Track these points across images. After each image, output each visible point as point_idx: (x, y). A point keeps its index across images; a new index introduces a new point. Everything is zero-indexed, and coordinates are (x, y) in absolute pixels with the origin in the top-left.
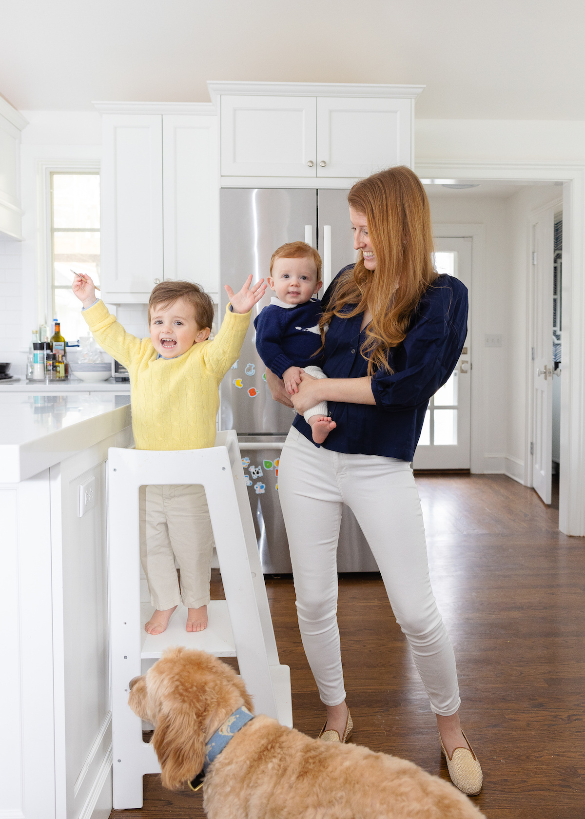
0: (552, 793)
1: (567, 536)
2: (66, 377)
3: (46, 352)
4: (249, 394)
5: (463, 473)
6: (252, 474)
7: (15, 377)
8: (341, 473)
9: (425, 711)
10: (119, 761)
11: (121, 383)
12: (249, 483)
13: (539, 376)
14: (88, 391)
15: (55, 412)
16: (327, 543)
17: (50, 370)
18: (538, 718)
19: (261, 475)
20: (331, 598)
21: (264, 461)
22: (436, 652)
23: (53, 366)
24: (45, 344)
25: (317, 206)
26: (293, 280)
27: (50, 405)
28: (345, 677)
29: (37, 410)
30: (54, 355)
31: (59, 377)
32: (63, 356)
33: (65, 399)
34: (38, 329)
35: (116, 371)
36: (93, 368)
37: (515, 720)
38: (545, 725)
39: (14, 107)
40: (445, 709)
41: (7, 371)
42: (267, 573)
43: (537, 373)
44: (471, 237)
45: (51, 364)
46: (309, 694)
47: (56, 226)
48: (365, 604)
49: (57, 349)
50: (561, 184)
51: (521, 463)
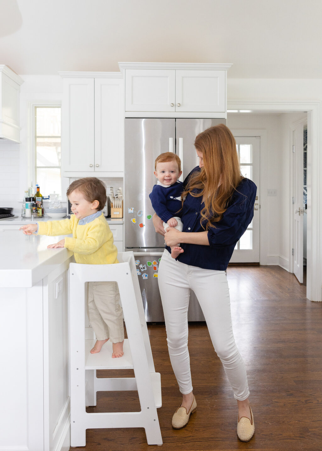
0: (295, 441)
1: (311, 301)
2: (43, 216)
3: (32, 202)
4: (139, 226)
5: (255, 265)
6: (141, 269)
7: (16, 215)
8: (190, 274)
10: (74, 422)
12: (139, 273)
13: (296, 213)
16: (182, 309)
17: (34, 212)
18: (289, 402)
19: (146, 269)
20: (184, 337)
21: (147, 262)
22: (235, 368)
24: (32, 198)
25: (176, 127)
26: (167, 173)
28: (192, 379)
30: (37, 204)
31: (39, 216)
32: (41, 204)
34: (28, 190)
35: (69, 213)
37: (278, 402)
38: (294, 405)
39: (17, 74)
40: (241, 397)
41: (12, 212)
42: (149, 321)
44: (259, 137)
45: (35, 209)
47: (38, 135)
48: (201, 339)
49: (38, 201)
50: (306, 112)
51: (287, 260)
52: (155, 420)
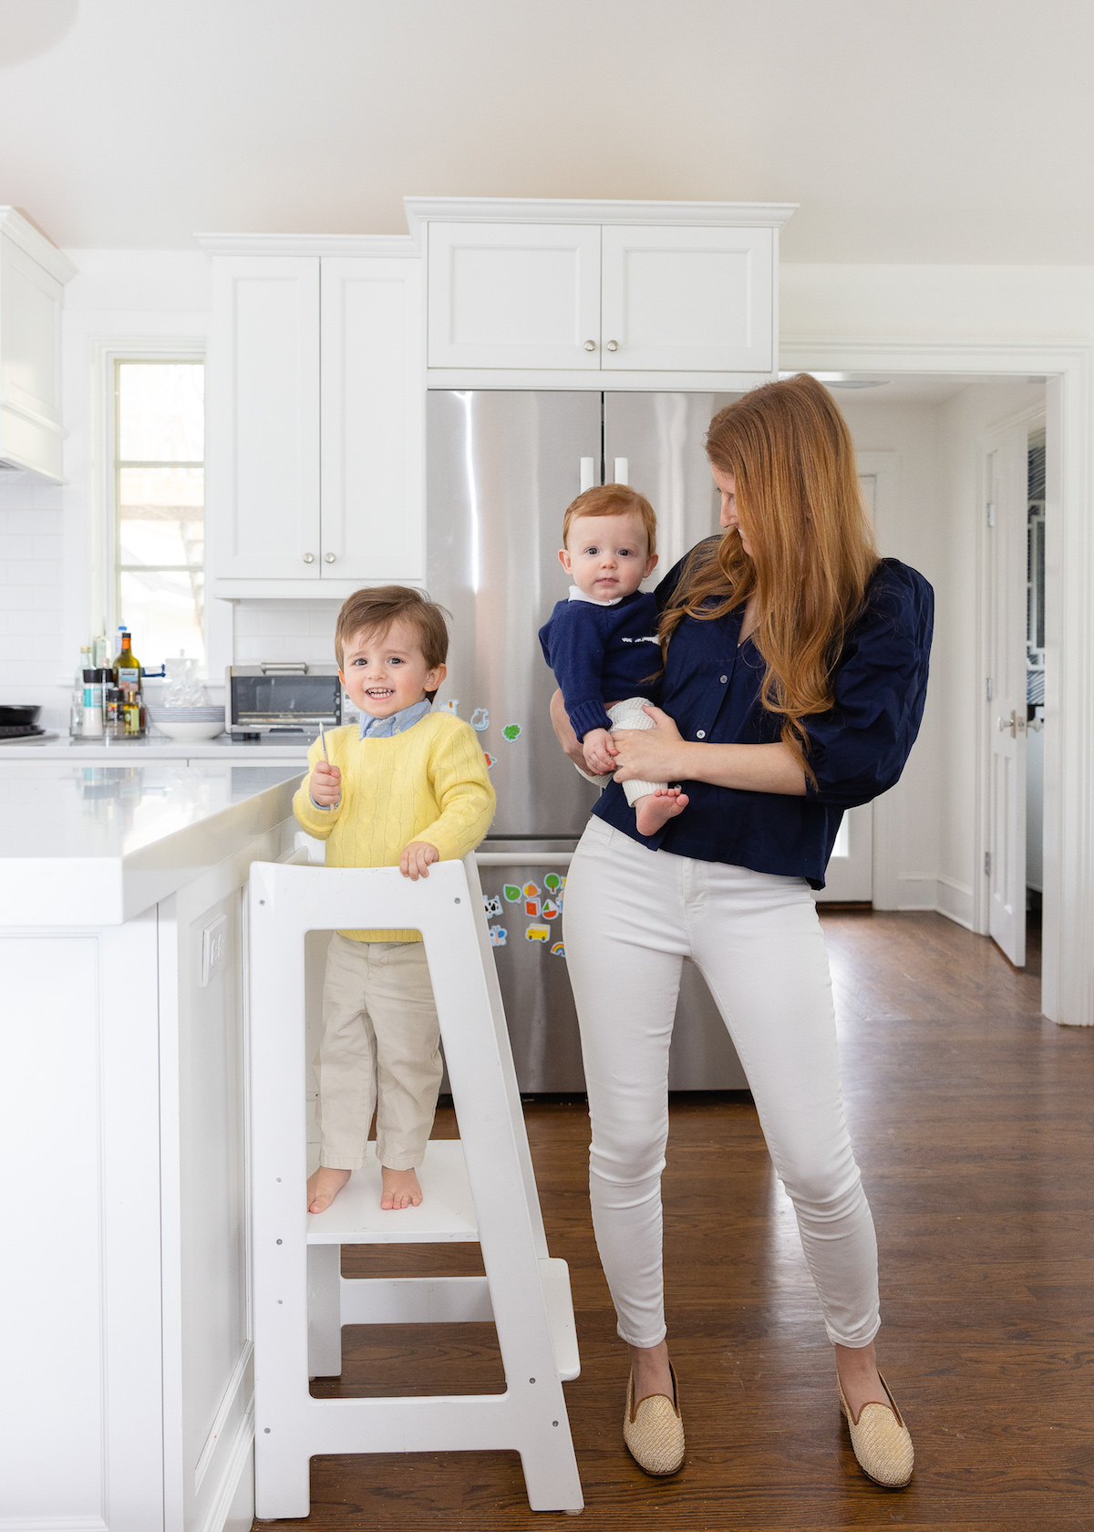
0: (1054, 1494)
1: (1057, 1024)
2: (142, 731)
3: (106, 686)
5: (859, 909)
7: (49, 731)
8: (694, 904)
9: (811, 1345)
10: (267, 1431)
11: (242, 743)
13: (1002, 728)
14: (184, 758)
15: (122, 796)
16: (652, 1036)
17: (113, 720)
18: (1021, 1359)
19: (499, 911)
21: (505, 885)
22: (849, 1234)
23: (118, 711)
24: (104, 672)
25: (603, 422)
26: (605, 557)
27: (111, 782)
29: (90, 792)
30: (121, 692)
31: (130, 732)
32: (137, 694)
33: (140, 773)
34: (91, 646)
35: (234, 722)
36: (191, 715)
37: (979, 1362)
38: (1036, 1371)
39: (53, 244)
40: (855, 1335)
41: (35, 720)
43: (998, 725)
44: (873, 476)
45: (116, 710)
46: (600, 1312)
47: (124, 456)
48: (691, 1150)
49: (124, 682)
50: (1043, 380)
51: (968, 890)
52: (555, 1423)
